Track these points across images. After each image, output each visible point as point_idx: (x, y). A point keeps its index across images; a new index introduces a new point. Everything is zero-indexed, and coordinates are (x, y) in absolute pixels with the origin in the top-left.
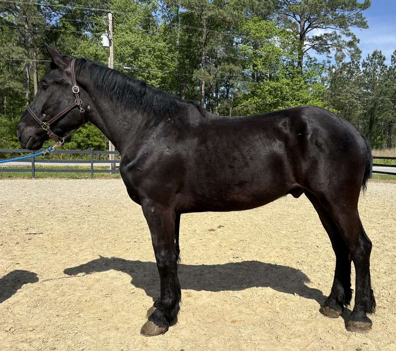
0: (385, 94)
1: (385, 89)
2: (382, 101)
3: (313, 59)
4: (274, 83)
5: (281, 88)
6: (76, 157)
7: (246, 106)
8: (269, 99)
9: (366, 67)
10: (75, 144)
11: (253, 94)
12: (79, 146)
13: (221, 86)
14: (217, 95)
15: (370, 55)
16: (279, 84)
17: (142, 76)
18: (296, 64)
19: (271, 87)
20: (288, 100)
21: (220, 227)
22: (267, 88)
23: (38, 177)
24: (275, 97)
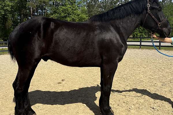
4: (64, 7)
5: (67, 9)
11: (55, 12)
13: (39, 10)
14: (37, 14)
16: (67, 8)
17: (1, 5)
19: (63, 9)
20: (71, 15)
21: (63, 80)
22: (61, 9)
24: (65, 14)
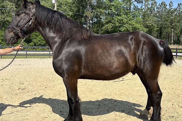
0: (167, 21)
1: (167, 19)
2: (166, 24)
3: (136, 6)
6: (34, 49)
7: (107, 27)
8: (117, 24)
9: (158, 9)
10: (34, 44)
11: (110, 22)
12: (35, 45)
15: (160, 4)
18: (128, 8)
23: (28, 58)
